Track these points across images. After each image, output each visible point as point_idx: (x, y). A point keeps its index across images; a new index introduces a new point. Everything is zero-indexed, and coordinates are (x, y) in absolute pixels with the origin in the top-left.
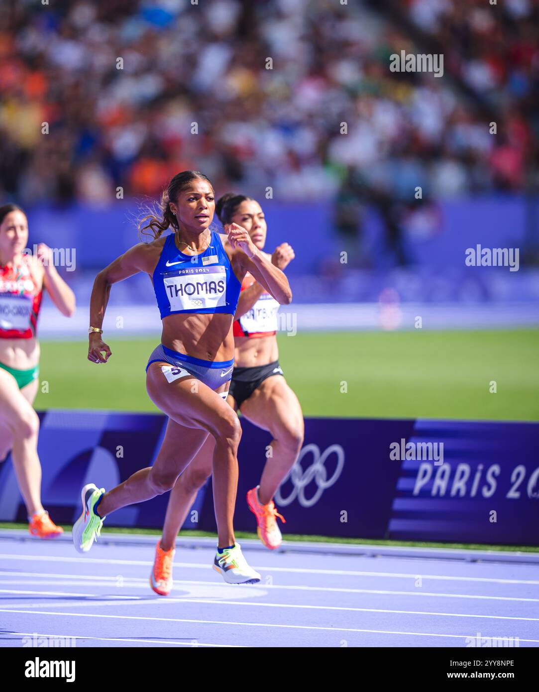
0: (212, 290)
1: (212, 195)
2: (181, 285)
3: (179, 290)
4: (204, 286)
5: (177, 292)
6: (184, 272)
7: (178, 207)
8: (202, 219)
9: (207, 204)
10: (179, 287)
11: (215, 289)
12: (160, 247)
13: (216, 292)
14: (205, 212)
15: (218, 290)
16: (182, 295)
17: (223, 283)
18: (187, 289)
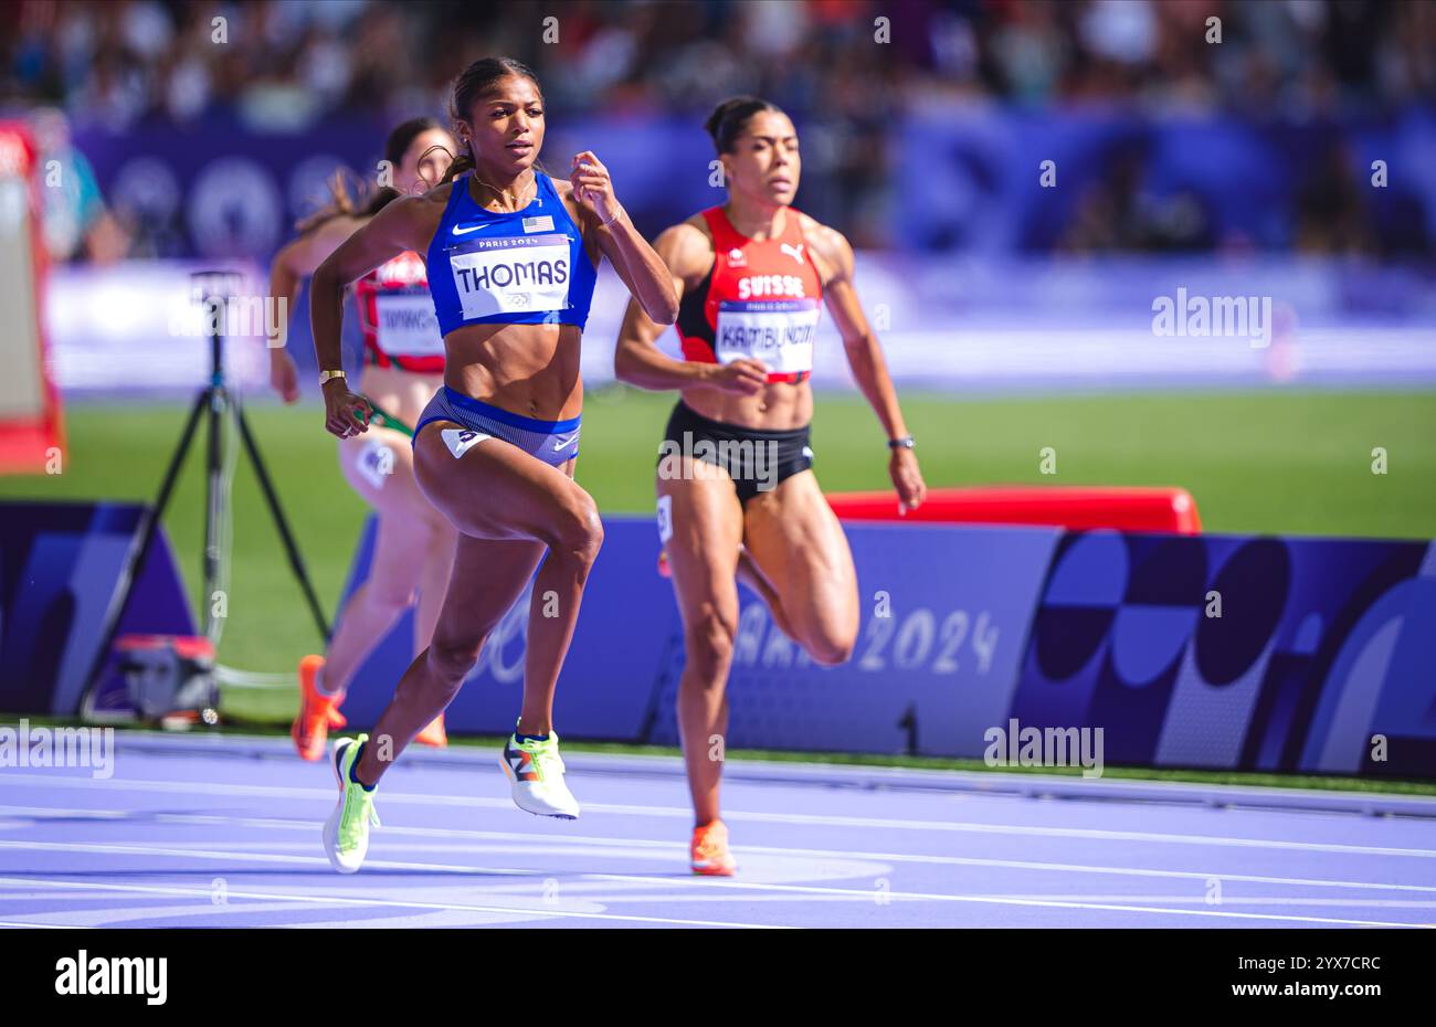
0: (543, 278)
1: (538, 106)
2: (485, 268)
3: (481, 278)
4: (529, 269)
5: (477, 281)
6: (489, 244)
7: (472, 128)
8: (519, 151)
9: (528, 124)
10: (480, 273)
11: (549, 276)
12: (441, 201)
13: (551, 282)
14: (524, 137)
15: (556, 278)
16: (488, 286)
17: (565, 266)
18: (496, 276)
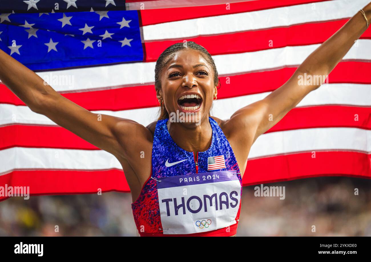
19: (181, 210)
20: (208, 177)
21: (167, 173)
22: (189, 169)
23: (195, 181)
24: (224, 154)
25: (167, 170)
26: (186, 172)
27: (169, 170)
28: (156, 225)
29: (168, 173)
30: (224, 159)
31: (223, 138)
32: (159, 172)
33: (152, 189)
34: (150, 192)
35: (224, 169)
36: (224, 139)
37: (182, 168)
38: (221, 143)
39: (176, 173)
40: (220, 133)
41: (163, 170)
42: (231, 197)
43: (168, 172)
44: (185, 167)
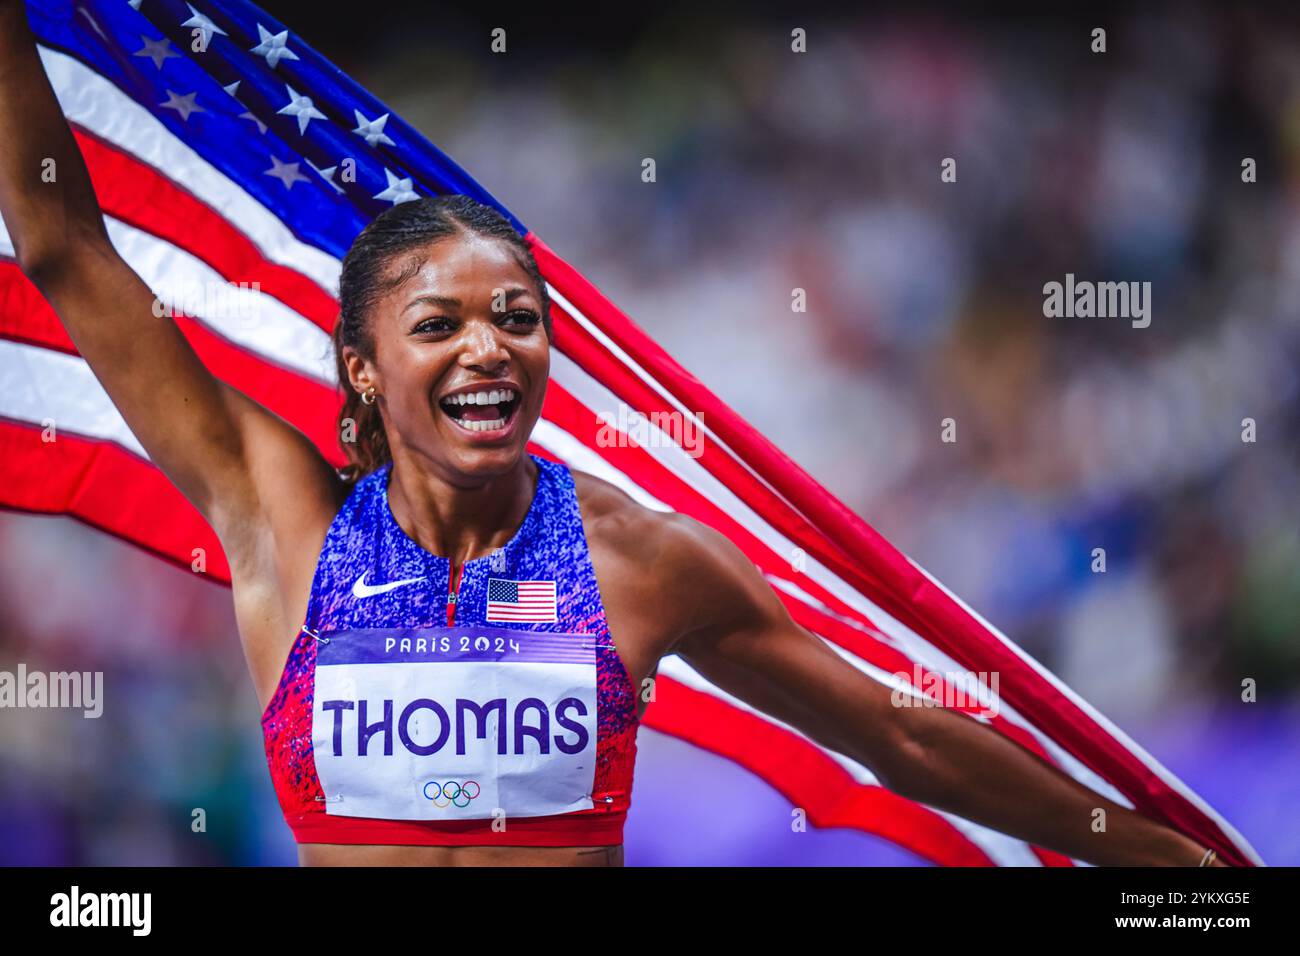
19: (377, 740)
20: (477, 643)
21: (352, 617)
22: (426, 612)
23: (433, 650)
24: (559, 580)
25: (356, 607)
26: (411, 621)
27: (360, 607)
28: (307, 788)
29: (356, 619)
30: (554, 593)
31: (570, 531)
32: (330, 613)
33: (305, 667)
34: (300, 678)
35: (552, 624)
36: (573, 534)
37: (403, 606)
38: (560, 546)
39: (381, 619)
40: (568, 514)
41: (343, 607)
42: (562, 719)
43: (356, 615)
44: (413, 603)
